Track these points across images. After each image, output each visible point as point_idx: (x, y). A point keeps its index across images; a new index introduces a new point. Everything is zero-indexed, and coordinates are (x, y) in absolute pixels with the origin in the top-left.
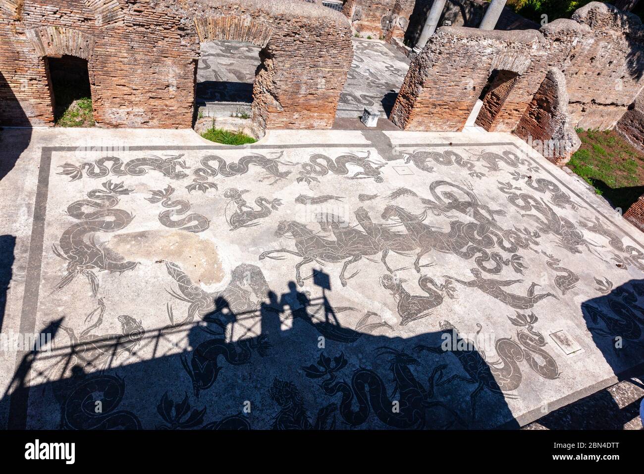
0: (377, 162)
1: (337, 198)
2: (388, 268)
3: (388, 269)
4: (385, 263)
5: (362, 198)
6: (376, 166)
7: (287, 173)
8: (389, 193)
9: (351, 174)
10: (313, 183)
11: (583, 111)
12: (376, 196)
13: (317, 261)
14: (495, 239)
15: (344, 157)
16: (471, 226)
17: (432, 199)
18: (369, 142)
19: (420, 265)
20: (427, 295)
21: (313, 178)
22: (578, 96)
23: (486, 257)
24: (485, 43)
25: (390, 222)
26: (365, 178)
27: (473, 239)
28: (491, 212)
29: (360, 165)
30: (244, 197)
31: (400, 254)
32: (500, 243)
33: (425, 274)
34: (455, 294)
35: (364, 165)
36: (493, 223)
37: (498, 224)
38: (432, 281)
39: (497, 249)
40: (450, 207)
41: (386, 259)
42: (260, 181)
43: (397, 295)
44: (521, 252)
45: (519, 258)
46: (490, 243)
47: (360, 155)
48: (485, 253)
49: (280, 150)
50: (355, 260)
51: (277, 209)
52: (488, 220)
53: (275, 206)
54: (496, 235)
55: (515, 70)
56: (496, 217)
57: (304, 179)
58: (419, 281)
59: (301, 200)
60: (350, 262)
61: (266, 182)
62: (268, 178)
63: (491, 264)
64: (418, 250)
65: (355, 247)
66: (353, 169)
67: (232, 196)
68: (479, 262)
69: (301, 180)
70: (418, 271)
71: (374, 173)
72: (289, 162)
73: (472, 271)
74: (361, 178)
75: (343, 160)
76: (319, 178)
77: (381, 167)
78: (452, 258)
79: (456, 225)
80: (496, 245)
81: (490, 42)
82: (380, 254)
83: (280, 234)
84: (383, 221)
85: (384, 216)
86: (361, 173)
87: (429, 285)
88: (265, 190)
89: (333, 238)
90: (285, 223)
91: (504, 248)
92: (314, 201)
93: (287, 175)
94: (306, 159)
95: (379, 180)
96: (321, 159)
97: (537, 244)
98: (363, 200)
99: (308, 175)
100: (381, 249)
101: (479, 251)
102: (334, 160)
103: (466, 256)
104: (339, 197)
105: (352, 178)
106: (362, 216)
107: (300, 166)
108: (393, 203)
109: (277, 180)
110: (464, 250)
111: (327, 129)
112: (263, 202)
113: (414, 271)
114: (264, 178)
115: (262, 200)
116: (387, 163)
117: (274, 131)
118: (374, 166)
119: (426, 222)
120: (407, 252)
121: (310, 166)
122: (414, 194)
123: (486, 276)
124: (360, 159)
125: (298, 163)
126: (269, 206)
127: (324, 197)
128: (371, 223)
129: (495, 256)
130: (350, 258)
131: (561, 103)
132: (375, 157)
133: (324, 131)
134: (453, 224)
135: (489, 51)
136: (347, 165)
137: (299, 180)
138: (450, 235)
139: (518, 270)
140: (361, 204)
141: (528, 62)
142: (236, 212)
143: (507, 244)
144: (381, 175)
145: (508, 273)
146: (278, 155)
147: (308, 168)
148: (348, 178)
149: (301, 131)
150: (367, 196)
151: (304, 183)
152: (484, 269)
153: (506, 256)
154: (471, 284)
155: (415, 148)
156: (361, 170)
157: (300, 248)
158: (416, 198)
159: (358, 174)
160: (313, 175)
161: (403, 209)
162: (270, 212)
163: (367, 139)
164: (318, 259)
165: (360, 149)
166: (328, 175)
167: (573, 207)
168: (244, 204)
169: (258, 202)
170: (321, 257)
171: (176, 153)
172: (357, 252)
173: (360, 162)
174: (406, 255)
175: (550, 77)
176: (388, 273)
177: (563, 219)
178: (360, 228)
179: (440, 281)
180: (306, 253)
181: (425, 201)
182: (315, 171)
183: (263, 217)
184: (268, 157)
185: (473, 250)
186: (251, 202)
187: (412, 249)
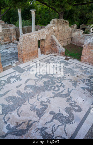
2: (31, 104)
4: (29, 103)
5: (17, 87)
8: (24, 82)
9: (12, 82)
10: (2, 89)
11: (63, 42)
12: (21, 85)
14: (55, 81)
16: (49, 81)
17: (36, 78)
18: (15, 70)
19: (39, 98)
20: (43, 106)
22: (60, 39)
23: (55, 87)
24: (33, 35)
25: (27, 90)
27: (50, 84)
28: (52, 75)
32: (57, 82)
34: (50, 102)
36: (53, 77)
37: (55, 77)
38: (43, 102)
39: (57, 84)
40: (42, 78)
43: (35, 111)
44: (63, 82)
45: (63, 83)
46: (54, 83)
47: (13, 75)
48: (54, 86)
52: (52, 77)
54: (55, 80)
55: (43, 39)
56: (53, 75)
60: (19, 108)
63: (57, 89)
64: (37, 95)
66: (12, 80)
68: (54, 90)
70: (39, 101)
71: (18, 78)
73: (53, 93)
74: (15, 82)
75: (9, 79)
76: (3, 87)
77: (20, 76)
78: (47, 92)
79: (45, 83)
80: (56, 83)
81: (34, 35)
82: (27, 101)
84: (25, 91)
86: (15, 80)
87: (43, 103)
89: (12, 103)
91: (58, 83)
92: (4, 95)
95: (21, 80)
96: (2, 81)
97: (65, 78)
101: (53, 86)
102: (6, 80)
103: (50, 90)
104: (11, 90)
106: (18, 92)
108: (27, 84)
110: (49, 88)
113: (38, 101)
116: (21, 74)
118: (18, 76)
119: (37, 86)
122: (31, 79)
123: (56, 93)
124: (14, 76)
127: (6, 92)
128: (22, 93)
129: (57, 86)
130: (19, 107)
131: (57, 42)
132: (18, 74)
134: (44, 83)
135: (35, 37)
136: (10, 80)
138: (44, 86)
139: (64, 87)
140: (17, 89)
141: (45, 36)
143: (59, 81)
144: (21, 78)
145: (62, 89)
150: (19, 86)
152: (55, 91)
153: (59, 84)
154: (53, 97)
155: (28, 67)
156: (15, 79)
158: (32, 80)
160: (1, 87)
164: (9, 112)
165: (13, 73)
166: (6, 85)
167: (70, 65)
172: (20, 104)
174: (34, 98)
175: (52, 37)
176: (31, 106)
177: (69, 69)
178: (19, 96)
179: (45, 100)
181: (35, 80)
185: (51, 87)
187: (36, 95)
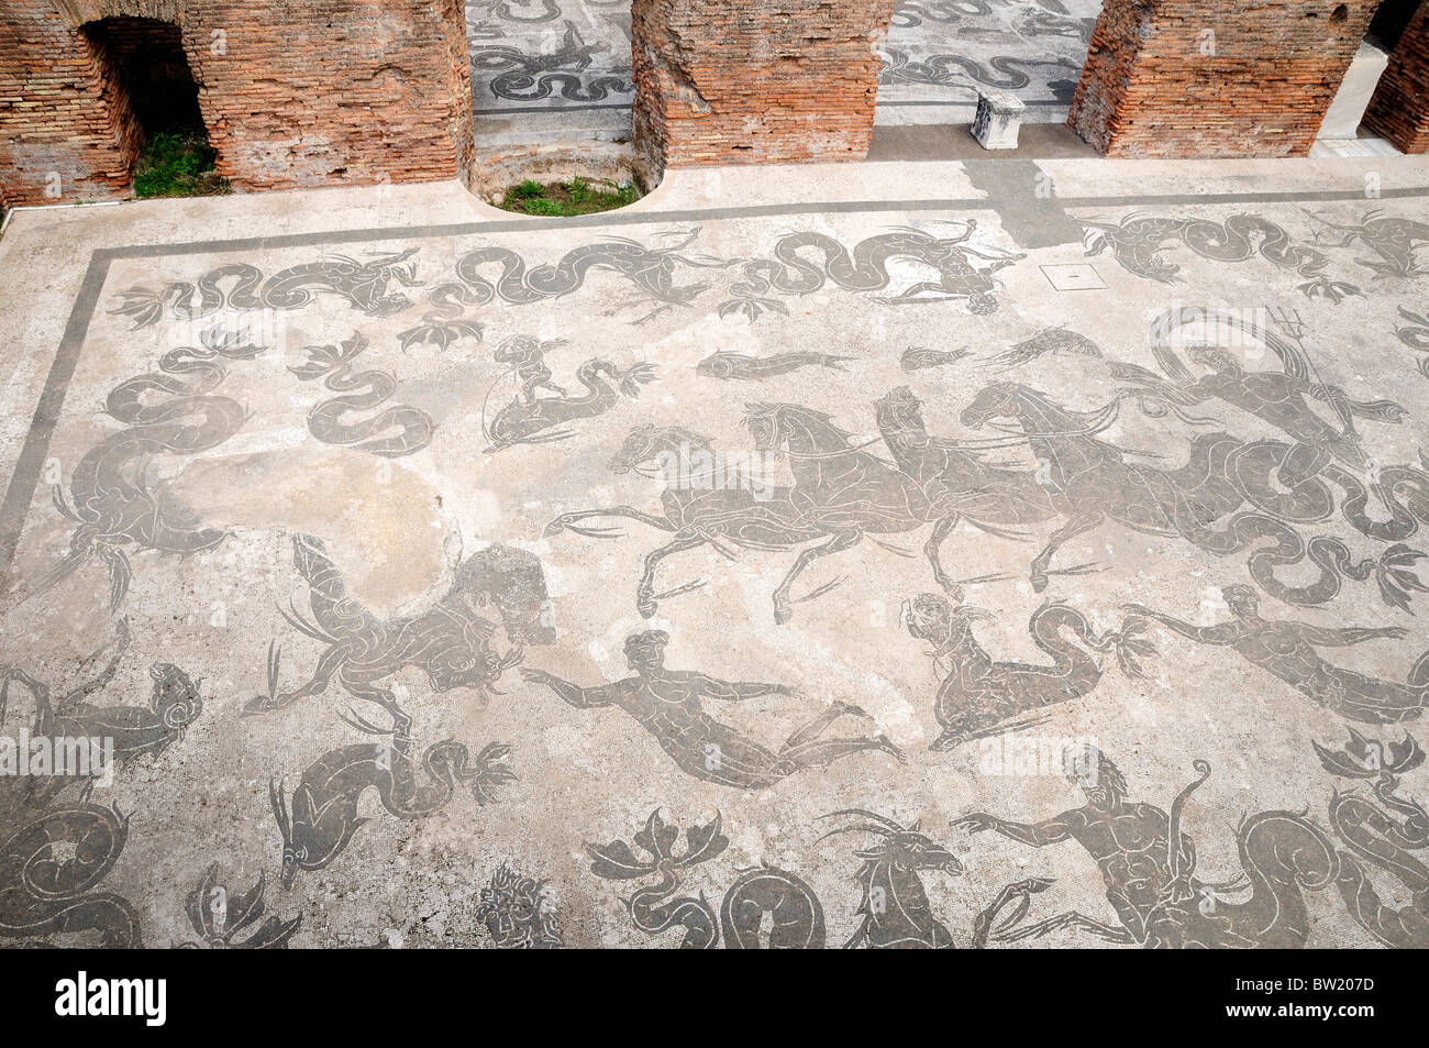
0: (989, 253)
1: (830, 361)
2: (941, 573)
3: (941, 577)
4: (934, 559)
6: (986, 264)
7: (694, 290)
8: (1006, 344)
9: (892, 289)
10: (768, 316)
13: (715, 545)
15: (887, 238)
16: (1263, 451)
17: (1150, 364)
18: (980, 194)
19: (1052, 567)
20: (1048, 661)
21: (772, 304)
23: (1288, 552)
25: (985, 432)
26: (937, 300)
27: (1259, 494)
29: (932, 263)
30: (548, 359)
31: (994, 531)
33: (1061, 596)
34: (1147, 663)
35: (946, 263)
38: (1076, 620)
41: (943, 547)
42: (607, 314)
43: (945, 659)
44: (1423, 538)
45: (1410, 557)
46: (1317, 506)
47: (941, 233)
48: (1290, 539)
49: (689, 225)
50: (839, 547)
51: (635, 392)
53: (632, 385)
57: (741, 308)
58: (1033, 619)
59: (718, 366)
60: (820, 550)
61: (626, 316)
62: (632, 305)
63: (1302, 574)
64: (1057, 522)
65: (846, 509)
66: (903, 272)
67: (514, 358)
68: (1262, 565)
69: (733, 309)
70: (1038, 589)
71: (973, 286)
72: (709, 258)
73: (1229, 593)
74: (924, 301)
75: (877, 250)
76: (790, 302)
77: (1000, 266)
78: (1170, 551)
79: (1210, 448)
80: (1337, 513)
82: (927, 530)
83: (624, 463)
84: (964, 432)
85: (970, 416)
86: (928, 286)
87: (1066, 632)
88: (617, 338)
90: (649, 434)
92: (755, 370)
93: (693, 297)
94: (765, 248)
95: (984, 306)
96: (811, 248)
98: (914, 367)
99: (759, 295)
100: (932, 516)
101: (1271, 530)
102: (850, 248)
103: (1221, 545)
104: (838, 359)
105: (896, 301)
106: (898, 413)
107: (739, 269)
108: (1012, 375)
109: (658, 311)
110: (1219, 525)
111: (854, 159)
112: (601, 373)
113: (1025, 587)
114: (620, 307)
115: (597, 366)
116: (1024, 256)
117: (689, 172)
118: (976, 264)
119: (1108, 436)
120: (1017, 527)
121: (773, 266)
122: (1092, 351)
123: (1274, 610)
124: (935, 245)
125: (734, 261)
126: (614, 384)
127: (790, 356)
128: (921, 437)
130: (821, 542)
132: (989, 235)
133: (843, 166)
134: (1201, 445)
136: (889, 263)
137: (725, 309)
138: (1181, 478)
139: (1394, 597)
140: (903, 380)
142: (515, 405)
145: (1356, 603)
146: (682, 239)
147: (764, 274)
148: (883, 301)
149: (772, 167)
150: (930, 354)
151: (739, 315)
152: (1273, 588)
155: (1133, 209)
156: (934, 275)
157: (675, 506)
158: (1092, 360)
159: (916, 292)
160: (773, 293)
161: (1040, 394)
162: (611, 403)
163: (976, 184)
164: (722, 539)
165: (945, 214)
166: (821, 291)
168: (544, 378)
169: (587, 372)
170: (732, 533)
171: (397, 246)
172: (849, 523)
173: (935, 254)
174: (1012, 536)
176: (938, 590)
178: (883, 451)
179: (1106, 622)
180: (689, 519)
182: (783, 283)
183: (590, 414)
184: (651, 245)
185: (1249, 528)
186: (564, 372)
187: (1038, 519)
